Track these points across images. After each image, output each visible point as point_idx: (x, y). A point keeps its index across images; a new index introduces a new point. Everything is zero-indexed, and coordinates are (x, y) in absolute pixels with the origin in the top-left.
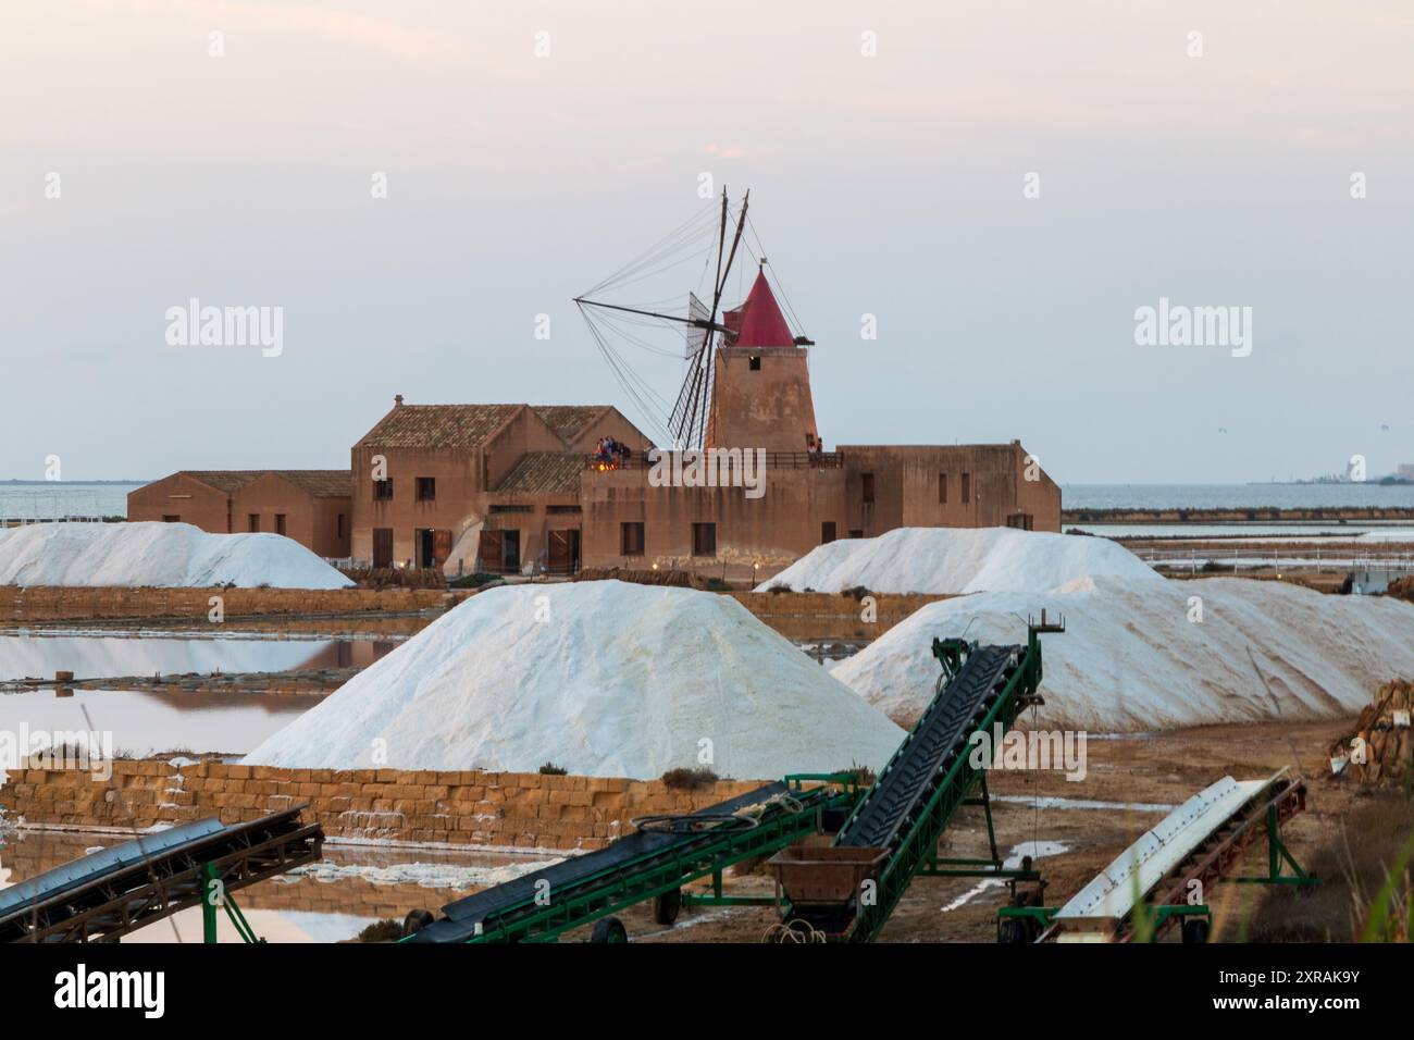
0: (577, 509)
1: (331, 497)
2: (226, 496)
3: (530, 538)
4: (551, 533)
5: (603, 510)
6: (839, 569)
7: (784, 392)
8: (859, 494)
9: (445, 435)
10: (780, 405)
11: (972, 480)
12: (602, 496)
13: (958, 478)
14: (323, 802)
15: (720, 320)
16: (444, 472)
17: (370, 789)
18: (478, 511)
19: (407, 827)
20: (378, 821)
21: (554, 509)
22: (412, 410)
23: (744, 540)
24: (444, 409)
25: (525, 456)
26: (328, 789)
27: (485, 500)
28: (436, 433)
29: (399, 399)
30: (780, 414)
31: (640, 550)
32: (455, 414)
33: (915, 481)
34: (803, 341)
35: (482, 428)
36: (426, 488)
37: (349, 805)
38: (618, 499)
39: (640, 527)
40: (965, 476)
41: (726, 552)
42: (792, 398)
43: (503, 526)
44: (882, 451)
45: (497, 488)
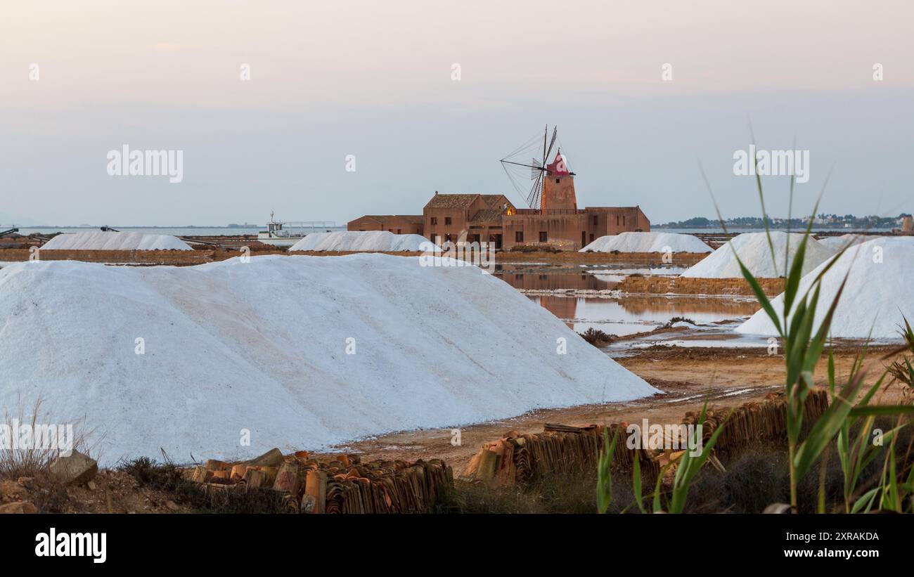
0: (501, 227)
1: (415, 224)
2: (381, 223)
3: (484, 237)
4: (490, 235)
5: (509, 228)
6: (606, 245)
7: (567, 190)
8: (592, 222)
9: (454, 204)
10: (566, 194)
11: (626, 218)
12: (509, 223)
13: (622, 218)
14: (716, 286)
15: (546, 167)
16: (454, 216)
17: (731, 283)
18: (466, 228)
19: (742, 292)
20: (734, 291)
21: (491, 228)
22: (441, 196)
23: (557, 237)
24: (452, 195)
25: (479, 211)
26: (718, 283)
27: (468, 225)
28: (451, 203)
29: (437, 192)
30: (566, 197)
31: (522, 240)
32: (457, 197)
33: (611, 218)
34: (572, 174)
35: (466, 202)
36: (448, 221)
37: (725, 287)
38: (515, 224)
39: (522, 233)
40: (624, 217)
41: (551, 241)
42: (570, 192)
43: (474, 233)
44: (600, 209)
45: (472, 221)
